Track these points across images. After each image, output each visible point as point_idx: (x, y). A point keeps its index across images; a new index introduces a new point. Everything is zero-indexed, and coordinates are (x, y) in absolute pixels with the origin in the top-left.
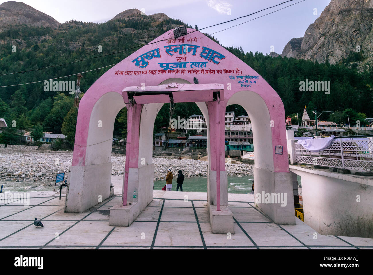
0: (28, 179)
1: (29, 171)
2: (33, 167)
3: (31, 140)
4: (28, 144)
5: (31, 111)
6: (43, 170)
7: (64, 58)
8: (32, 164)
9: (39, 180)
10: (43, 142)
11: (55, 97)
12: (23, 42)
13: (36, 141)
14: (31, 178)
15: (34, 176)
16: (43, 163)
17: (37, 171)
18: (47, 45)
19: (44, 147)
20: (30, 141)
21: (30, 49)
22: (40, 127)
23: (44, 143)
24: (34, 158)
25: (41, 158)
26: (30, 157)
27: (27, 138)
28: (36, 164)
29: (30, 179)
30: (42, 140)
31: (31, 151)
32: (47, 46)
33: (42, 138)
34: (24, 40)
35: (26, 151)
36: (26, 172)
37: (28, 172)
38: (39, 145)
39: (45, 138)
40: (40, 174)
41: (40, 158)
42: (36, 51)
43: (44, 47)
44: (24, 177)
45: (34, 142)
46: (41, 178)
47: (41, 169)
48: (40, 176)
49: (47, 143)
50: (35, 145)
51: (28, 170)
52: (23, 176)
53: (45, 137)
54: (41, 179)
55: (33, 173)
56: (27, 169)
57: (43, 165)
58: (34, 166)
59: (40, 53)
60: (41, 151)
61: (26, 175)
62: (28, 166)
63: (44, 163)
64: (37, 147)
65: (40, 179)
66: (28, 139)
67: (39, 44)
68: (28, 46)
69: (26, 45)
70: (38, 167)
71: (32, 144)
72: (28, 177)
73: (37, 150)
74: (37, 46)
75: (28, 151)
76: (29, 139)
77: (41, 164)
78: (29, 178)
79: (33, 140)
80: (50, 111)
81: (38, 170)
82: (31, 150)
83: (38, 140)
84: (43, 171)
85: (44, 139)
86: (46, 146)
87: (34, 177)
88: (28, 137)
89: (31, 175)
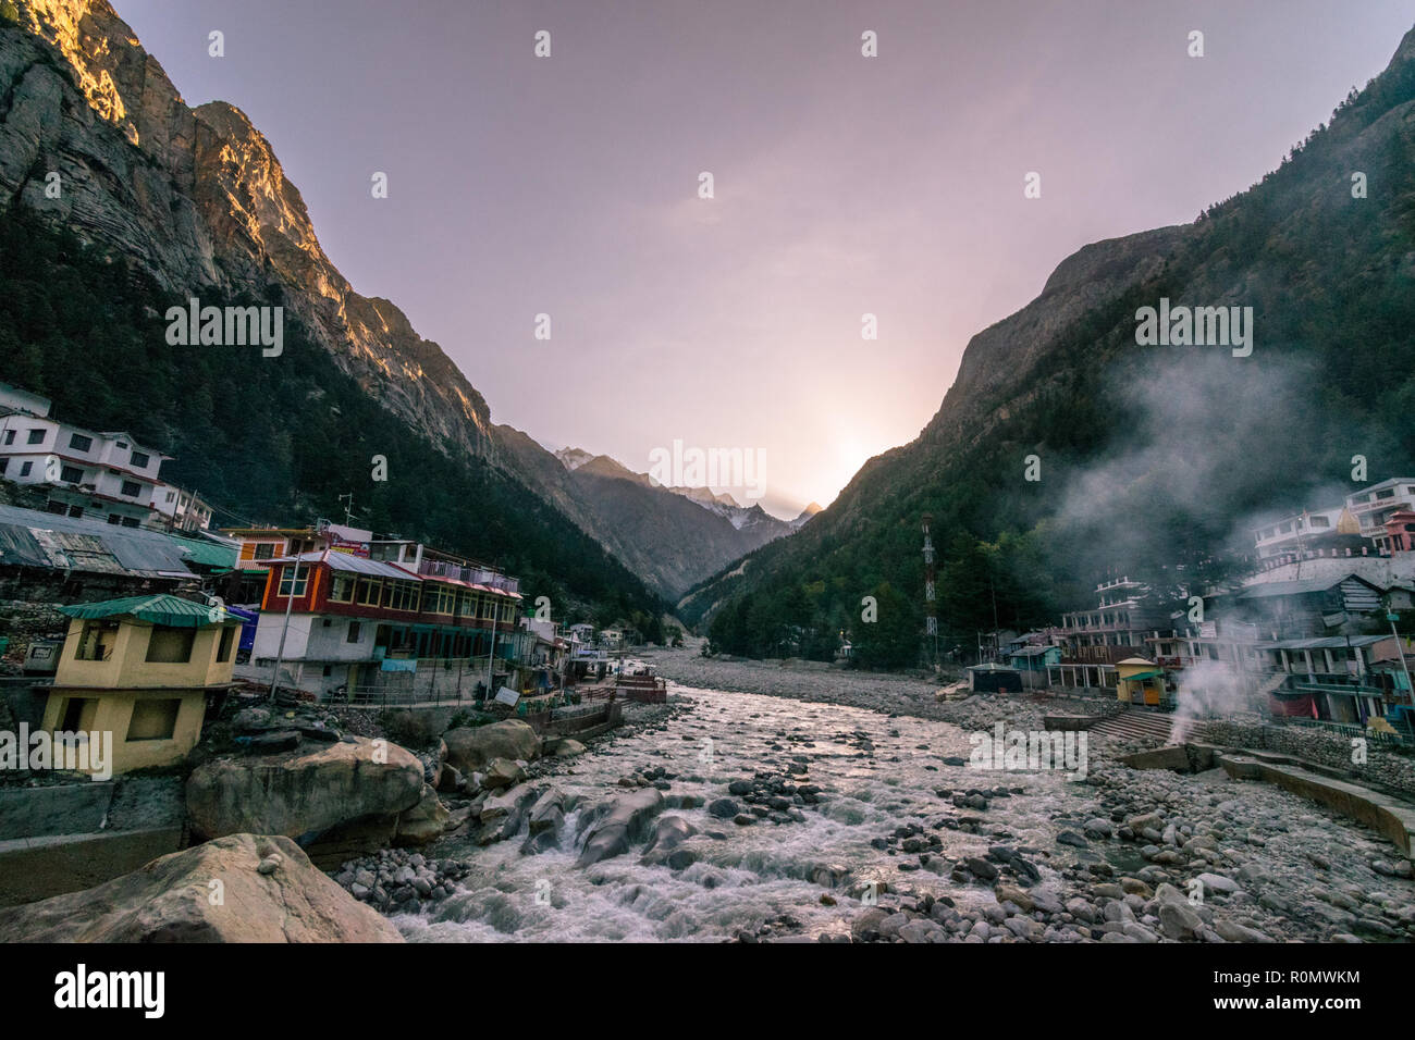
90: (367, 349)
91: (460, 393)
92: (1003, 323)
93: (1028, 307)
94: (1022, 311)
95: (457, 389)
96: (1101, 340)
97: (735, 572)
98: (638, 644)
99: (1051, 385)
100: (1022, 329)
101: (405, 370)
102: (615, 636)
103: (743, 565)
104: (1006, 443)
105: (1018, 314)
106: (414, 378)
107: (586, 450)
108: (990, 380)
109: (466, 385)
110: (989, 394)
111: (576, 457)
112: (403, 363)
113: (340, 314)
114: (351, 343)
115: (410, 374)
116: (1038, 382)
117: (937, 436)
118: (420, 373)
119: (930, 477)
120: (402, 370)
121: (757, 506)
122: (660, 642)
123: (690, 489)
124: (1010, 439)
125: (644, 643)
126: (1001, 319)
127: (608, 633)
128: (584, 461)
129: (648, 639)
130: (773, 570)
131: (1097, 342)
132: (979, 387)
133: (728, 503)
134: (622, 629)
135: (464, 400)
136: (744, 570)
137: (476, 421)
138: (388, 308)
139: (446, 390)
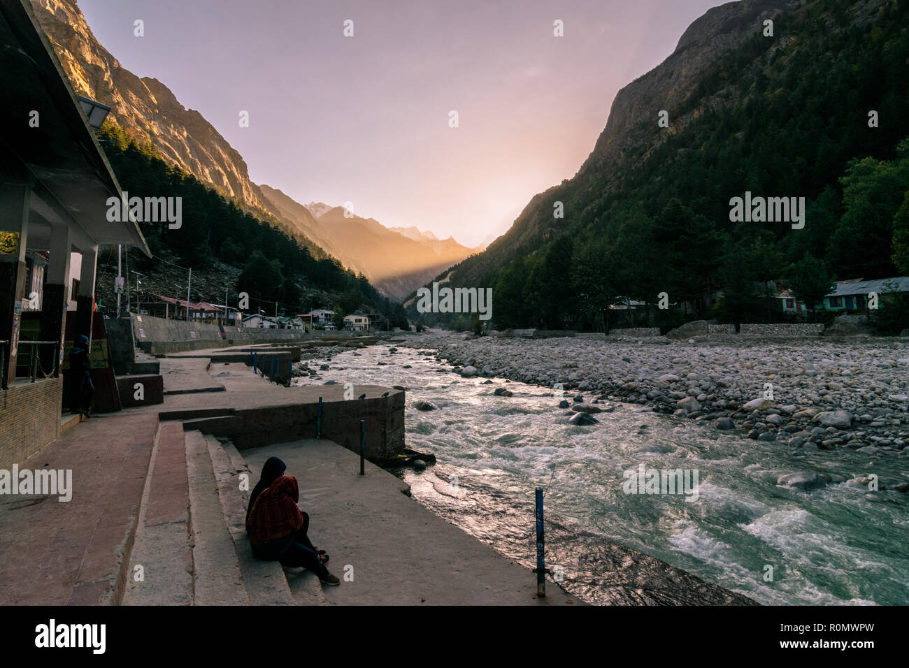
0: (792, 431)
1: (794, 400)
2: (807, 386)
3: (799, 309)
4: (793, 319)
5: (785, 239)
6: (852, 401)
7: (845, 62)
8: (803, 373)
9: (840, 443)
10: (836, 309)
11: (845, 179)
12: (732, 89)
13: (814, 309)
14: (805, 432)
15: (817, 423)
16: (848, 375)
17: (825, 402)
18: (785, 60)
19: (844, 324)
20: (795, 309)
21: (751, 95)
22: (812, 264)
23: (840, 313)
24: (811, 358)
25: (838, 355)
26: (797, 354)
27: (784, 302)
28: (819, 377)
29: (797, 436)
30: (832, 306)
31: (804, 338)
32: (785, 63)
33: (830, 298)
34: (733, 83)
35: (789, 339)
36: (786, 403)
37: (790, 404)
38: (827, 319)
39: (841, 297)
40: (841, 416)
41: (833, 356)
42: (765, 91)
43: (780, 69)
44: (776, 421)
45: (808, 312)
46: (849, 435)
47: (842, 395)
48: (839, 427)
49: (850, 312)
50: (812, 319)
51: (790, 396)
52: (773, 417)
53: (838, 293)
54: (850, 443)
55: (810, 411)
56: (787, 393)
57: (846, 380)
58: (809, 381)
59: (774, 89)
60: (834, 336)
61: (783, 413)
62: (791, 380)
63: (846, 371)
64: (819, 325)
65: (845, 442)
66: (788, 307)
67: (767, 71)
68: (745, 90)
69: (739, 93)
70: (828, 388)
71: (803, 318)
72: (792, 425)
73: (821, 334)
74: (765, 78)
75: (794, 339)
76: (792, 306)
77: (842, 378)
78: (798, 430)
79: (803, 307)
80: (839, 224)
81: (828, 397)
82: (804, 335)
83: (818, 304)
84: (851, 406)
85: (839, 301)
86: (850, 321)
87: (816, 429)
88: (788, 300)
89: (803, 416)
90: (136, 111)
91: (221, 151)
92: (643, 77)
93: (665, 62)
94: (658, 67)
95: (219, 149)
96: (759, 58)
97: (443, 281)
98: (385, 329)
99: (715, 102)
100: (660, 80)
101: (172, 131)
102: (360, 321)
103: (449, 275)
104: (681, 150)
105: (654, 70)
106: (180, 138)
107: (326, 203)
108: (639, 119)
109: (225, 145)
110: (640, 130)
111: (320, 209)
112: (170, 126)
113: (105, 79)
114: (118, 103)
115: (176, 134)
116: (703, 100)
117: (598, 165)
118: (185, 134)
119: (603, 191)
120: (169, 131)
121: (451, 237)
122: (406, 328)
123: (403, 229)
124: (684, 146)
125: (391, 328)
126: (642, 75)
127: (352, 318)
128: (325, 211)
129: (395, 324)
130: (472, 277)
131: (755, 61)
132: (629, 126)
133: (431, 237)
134: (367, 315)
135: (225, 156)
136: (450, 279)
137: (236, 173)
138: (156, 86)
139: (209, 148)
